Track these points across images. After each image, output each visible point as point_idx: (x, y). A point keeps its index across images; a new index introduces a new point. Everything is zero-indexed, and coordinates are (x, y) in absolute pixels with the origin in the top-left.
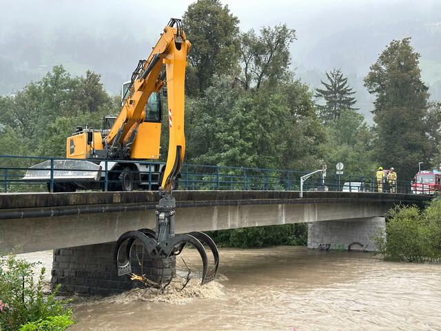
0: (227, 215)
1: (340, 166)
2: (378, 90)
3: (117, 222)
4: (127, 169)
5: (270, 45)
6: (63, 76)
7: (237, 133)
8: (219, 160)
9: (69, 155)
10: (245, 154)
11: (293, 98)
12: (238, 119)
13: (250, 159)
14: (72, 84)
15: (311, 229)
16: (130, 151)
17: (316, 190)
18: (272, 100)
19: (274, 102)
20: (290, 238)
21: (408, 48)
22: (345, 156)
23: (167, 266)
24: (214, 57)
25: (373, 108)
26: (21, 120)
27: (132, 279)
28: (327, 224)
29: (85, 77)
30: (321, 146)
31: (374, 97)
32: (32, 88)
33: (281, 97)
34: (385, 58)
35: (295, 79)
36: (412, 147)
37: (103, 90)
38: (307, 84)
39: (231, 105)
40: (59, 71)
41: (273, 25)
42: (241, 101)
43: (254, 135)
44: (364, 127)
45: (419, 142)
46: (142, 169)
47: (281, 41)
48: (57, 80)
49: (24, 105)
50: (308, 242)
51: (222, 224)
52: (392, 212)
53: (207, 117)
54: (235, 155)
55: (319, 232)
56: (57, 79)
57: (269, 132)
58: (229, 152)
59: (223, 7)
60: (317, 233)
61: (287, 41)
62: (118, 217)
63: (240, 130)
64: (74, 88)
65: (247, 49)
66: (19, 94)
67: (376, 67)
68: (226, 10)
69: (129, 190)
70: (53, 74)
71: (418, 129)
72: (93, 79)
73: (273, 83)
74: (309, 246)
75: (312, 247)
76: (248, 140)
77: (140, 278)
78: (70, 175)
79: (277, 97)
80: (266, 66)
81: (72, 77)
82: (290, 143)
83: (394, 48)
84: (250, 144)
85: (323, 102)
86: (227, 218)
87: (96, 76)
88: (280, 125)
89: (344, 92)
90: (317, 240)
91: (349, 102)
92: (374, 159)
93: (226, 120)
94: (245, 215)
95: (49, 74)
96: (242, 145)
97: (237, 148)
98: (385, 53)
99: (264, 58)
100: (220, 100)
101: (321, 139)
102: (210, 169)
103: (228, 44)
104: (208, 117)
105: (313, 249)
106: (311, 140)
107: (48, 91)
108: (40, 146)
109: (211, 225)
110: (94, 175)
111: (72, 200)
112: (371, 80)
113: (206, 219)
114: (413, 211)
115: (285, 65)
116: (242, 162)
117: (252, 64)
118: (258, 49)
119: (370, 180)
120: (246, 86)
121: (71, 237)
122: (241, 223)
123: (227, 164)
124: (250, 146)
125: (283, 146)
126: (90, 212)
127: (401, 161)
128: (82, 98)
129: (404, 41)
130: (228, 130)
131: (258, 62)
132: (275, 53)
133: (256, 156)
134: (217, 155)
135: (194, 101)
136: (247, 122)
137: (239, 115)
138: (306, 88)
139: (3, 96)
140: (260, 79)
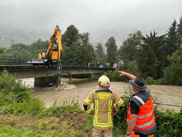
1: (99, 62)
2: (107, 47)
4: (50, 61)
5: (85, 36)
6: (41, 41)
7: (77, 55)
8: (73, 60)
9: (39, 58)
11: (89, 48)
13: (80, 60)
14: (43, 43)
15: (92, 75)
16: (51, 57)
17: (94, 67)
20: (88, 77)
21: (114, 38)
22: (101, 60)
24: (73, 38)
25: (107, 51)
26: (31, 50)
27: (50, 84)
28: (95, 74)
29: (46, 41)
30: (95, 58)
31: (107, 48)
32: (34, 43)
34: (109, 40)
35: (90, 44)
36: (114, 59)
39: (76, 49)
40: (40, 40)
41: (85, 32)
42: (78, 48)
43: (81, 55)
44: (105, 54)
45: (115, 58)
46: (54, 61)
47: (87, 36)
48: (39, 42)
49: (32, 47)
50: (91, 77)
52: (107, 71)
53: (71, 51)
54: (77, 59)
57: (84, 55)
58: (75, 59)
59: (75, 27)
61: (88, 36)
65: (80, 37)
66: (31, 44)
67: (107, 42)
68: (76, 28)
69: (50, 66)
70: (38, 40)
71: (115, 55)
73: (85, 44)
77: (52, 84)
78: (37, 62)
79: (86, 47)
80: (84, 41)
81: (43, 41)
82: (88, 57)
83: (111, 38)
84: (80, 57)
85: (97, 49)
89: (101, 47)
90: (93, 77)
91: (102, 49)
92: (106, 61)
93: (75, 52)
94: (77, 72)
96: (78, 57)
98: (109, 39)
99: (83, 39)
100: (74, 47)
101: (95, 56)
102: (72, 62)
103: (76, 36)
106: (93, 57)
107: (37, 44)
108: (35, 56)
110: (42, 62)
111: (36, 67)
112: (106, 45)
114: (111, 71)
115: (88, 41)
116: (78, 61)
117: (81, 40)
118: (82, 37)
119: (105, 65)
120: (80, 45)
121: (37, 75)
123: (75, 61)
125: (87, 58)
126: (41, 70)
127: (111, 61)
128: (45, 46)
129: (113, 37)
130: (75, 54)
131: (82, 40)
132: (86, 38)
135: (68, 48)
136: (79, 52)
137: (78, 51)
138: (92, 46)
139: (28, 45)
140: (83, 43)
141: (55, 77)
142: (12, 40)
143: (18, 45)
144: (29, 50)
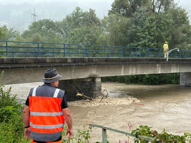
0: (129, 69)
3: (73, 71)
6: (80, 11)
7: (147, 33)
8: (138, 45)
10: (150, 42)
12: (147, 26)
13: (152, 44)
14: (84, 15)
15: (181, 77)
18: (165, 17)
19: (165, 18)
20: (173, 81)
23: (97, 90)
26: (65, 31)
27: (77, 95)
29: (89, 11)
32: (68, 17)
33: (169, 15)
35: (178, 6)
37: (96, 16)
38: (185, 9)
39: (144, 20)
40: (78, 9)
42: (149, 18)
43: (155, 33)
49: (66, 25)
50: (180, 83)
51: (126, 73)
54: (145, 43)
55: (185, 78)
56: (77, 13)
57: (162, 31)
58: (143, 42)
60: (184, 79)
62: (73, 69)
63: (149, 31)
64: (84, 17)
66: (64, 20)
70: (76, 11)
72: (92, 12)
74: (181, 85)
75: (182, 85)
76: (151, 36)
77: (81, 95)
79: (167, 15)
80: (162, 1)
81: (83, 12)
84: (152, 38)
86: (129, 70)
87: (93, 11)
88: (168, 28)
90: (184, 82)
93: (142, 27)
94: (138, 69)
95: (74, 11)
96: (149, 38)
97: (146, 40)
100: (140, 18)
104: (134, 26)
105: (182, 86)
106: (185, 35)
107: (74, 18)
109: (121, 73)
111: (48, 61)
113: (118, 70)
116: (149, 46)
120: (153, 11)
122: (137, 72)
123: (142, 47)
124: (153, 39)
126: (57, 66)
128: (87, 20)
130: (143, 31)
133: (155, 43)
134: (137, 43)
135: (128, 19)
136: (152, 27)
137: (148, 24)
138: (184, 10)
139: (58, 21)
140: (160, 7)
141: (89, 80)
142: (34, 15)
143: (41, 23)
144: (60, 31)
